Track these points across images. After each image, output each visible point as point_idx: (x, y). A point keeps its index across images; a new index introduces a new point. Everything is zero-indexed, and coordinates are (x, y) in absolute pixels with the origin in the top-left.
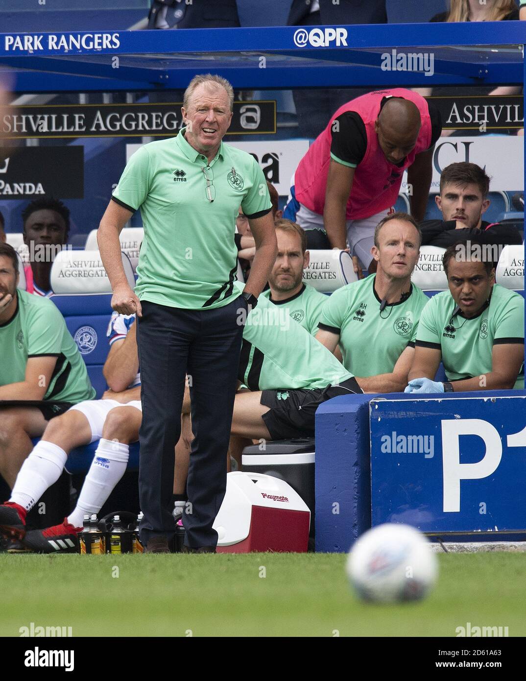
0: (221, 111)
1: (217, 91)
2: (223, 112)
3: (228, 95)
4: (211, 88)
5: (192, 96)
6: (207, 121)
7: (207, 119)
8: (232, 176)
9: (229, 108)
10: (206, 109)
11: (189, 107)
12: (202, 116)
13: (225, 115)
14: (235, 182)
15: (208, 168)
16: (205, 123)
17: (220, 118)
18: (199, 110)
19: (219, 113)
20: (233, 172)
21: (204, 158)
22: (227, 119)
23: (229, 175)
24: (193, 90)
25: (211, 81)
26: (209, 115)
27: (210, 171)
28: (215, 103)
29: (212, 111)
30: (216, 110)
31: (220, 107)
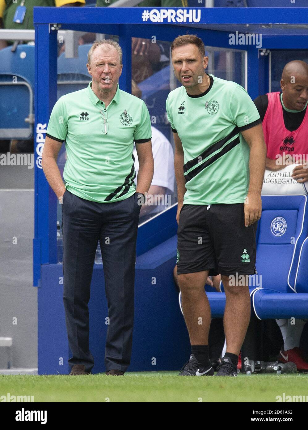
0: (114, 64)
1: (109, 50)
2: (114, 65)
3: (118, 53)
4: (105, 49)
5: (93, 55)
6: (104, 73)
7: (104, 71)
8: (124, 116)
9: (119, 62)
10: (103, 64)
11: (91, 63)
12: (100, 69)
13: (116, 67)
14: (126, 120)
15: (105, 110)
16: (103, 74)
17: (112, 69)
18: (98, 65)
19: (112, 66)
20: (125, 113)
21: (103, 103)
22: (119, 70)
23: (121, 116)
24: (93, 51)
25: (105, 44)
26: (105, 68)
27: (106, 113)
28: (108, 59)
29: (107, 65)
30: (110, 64)
31: (113, 62)
